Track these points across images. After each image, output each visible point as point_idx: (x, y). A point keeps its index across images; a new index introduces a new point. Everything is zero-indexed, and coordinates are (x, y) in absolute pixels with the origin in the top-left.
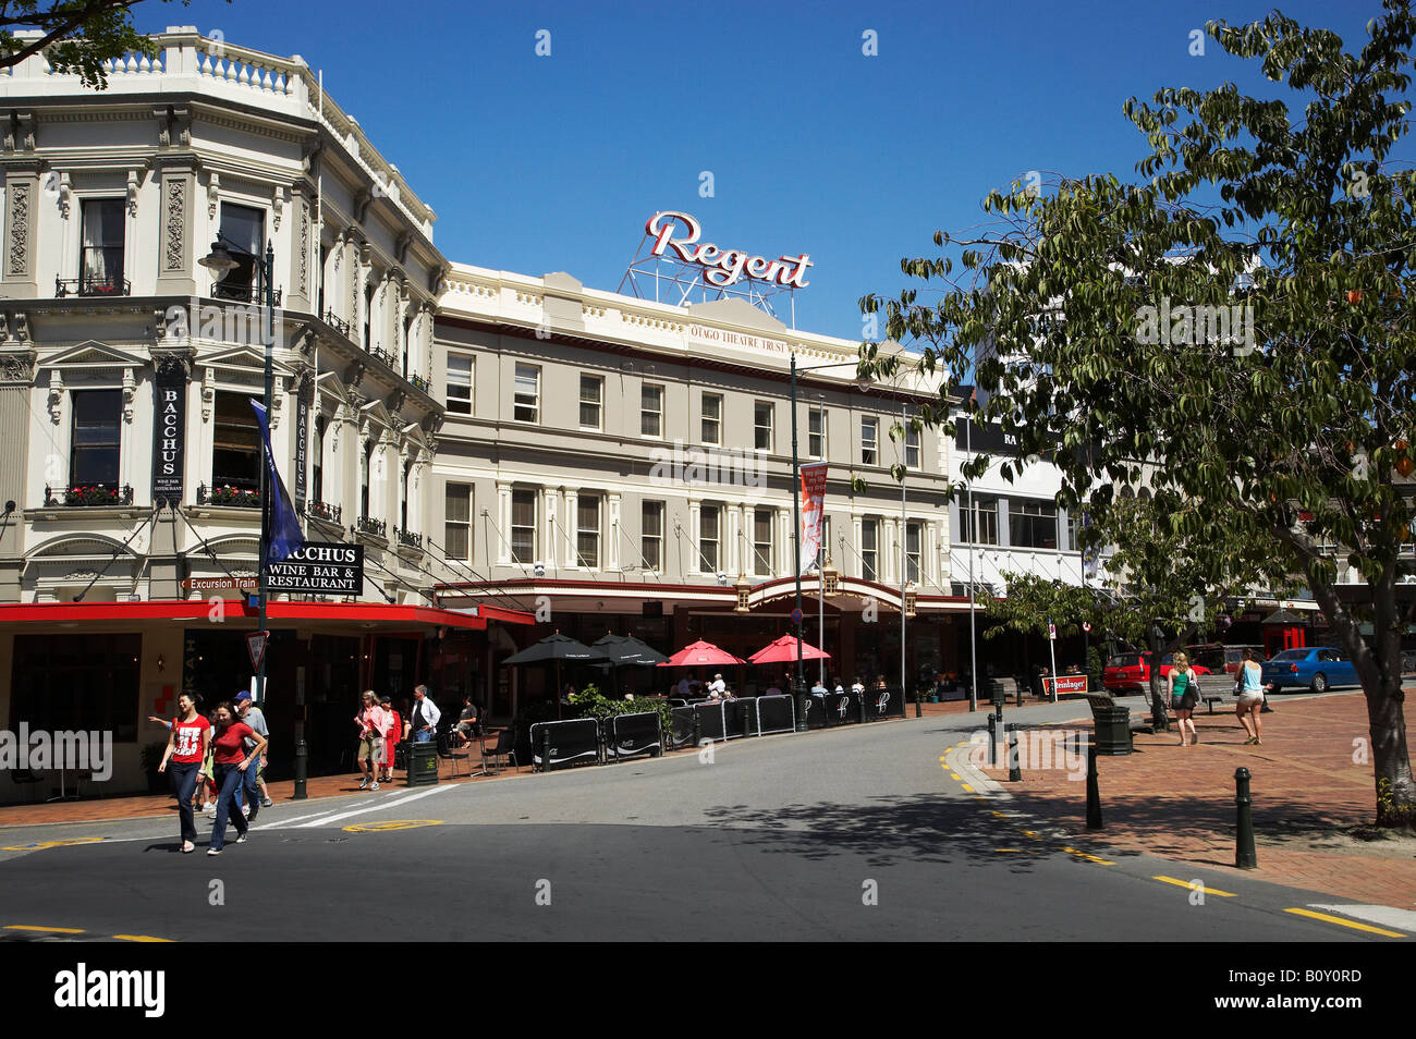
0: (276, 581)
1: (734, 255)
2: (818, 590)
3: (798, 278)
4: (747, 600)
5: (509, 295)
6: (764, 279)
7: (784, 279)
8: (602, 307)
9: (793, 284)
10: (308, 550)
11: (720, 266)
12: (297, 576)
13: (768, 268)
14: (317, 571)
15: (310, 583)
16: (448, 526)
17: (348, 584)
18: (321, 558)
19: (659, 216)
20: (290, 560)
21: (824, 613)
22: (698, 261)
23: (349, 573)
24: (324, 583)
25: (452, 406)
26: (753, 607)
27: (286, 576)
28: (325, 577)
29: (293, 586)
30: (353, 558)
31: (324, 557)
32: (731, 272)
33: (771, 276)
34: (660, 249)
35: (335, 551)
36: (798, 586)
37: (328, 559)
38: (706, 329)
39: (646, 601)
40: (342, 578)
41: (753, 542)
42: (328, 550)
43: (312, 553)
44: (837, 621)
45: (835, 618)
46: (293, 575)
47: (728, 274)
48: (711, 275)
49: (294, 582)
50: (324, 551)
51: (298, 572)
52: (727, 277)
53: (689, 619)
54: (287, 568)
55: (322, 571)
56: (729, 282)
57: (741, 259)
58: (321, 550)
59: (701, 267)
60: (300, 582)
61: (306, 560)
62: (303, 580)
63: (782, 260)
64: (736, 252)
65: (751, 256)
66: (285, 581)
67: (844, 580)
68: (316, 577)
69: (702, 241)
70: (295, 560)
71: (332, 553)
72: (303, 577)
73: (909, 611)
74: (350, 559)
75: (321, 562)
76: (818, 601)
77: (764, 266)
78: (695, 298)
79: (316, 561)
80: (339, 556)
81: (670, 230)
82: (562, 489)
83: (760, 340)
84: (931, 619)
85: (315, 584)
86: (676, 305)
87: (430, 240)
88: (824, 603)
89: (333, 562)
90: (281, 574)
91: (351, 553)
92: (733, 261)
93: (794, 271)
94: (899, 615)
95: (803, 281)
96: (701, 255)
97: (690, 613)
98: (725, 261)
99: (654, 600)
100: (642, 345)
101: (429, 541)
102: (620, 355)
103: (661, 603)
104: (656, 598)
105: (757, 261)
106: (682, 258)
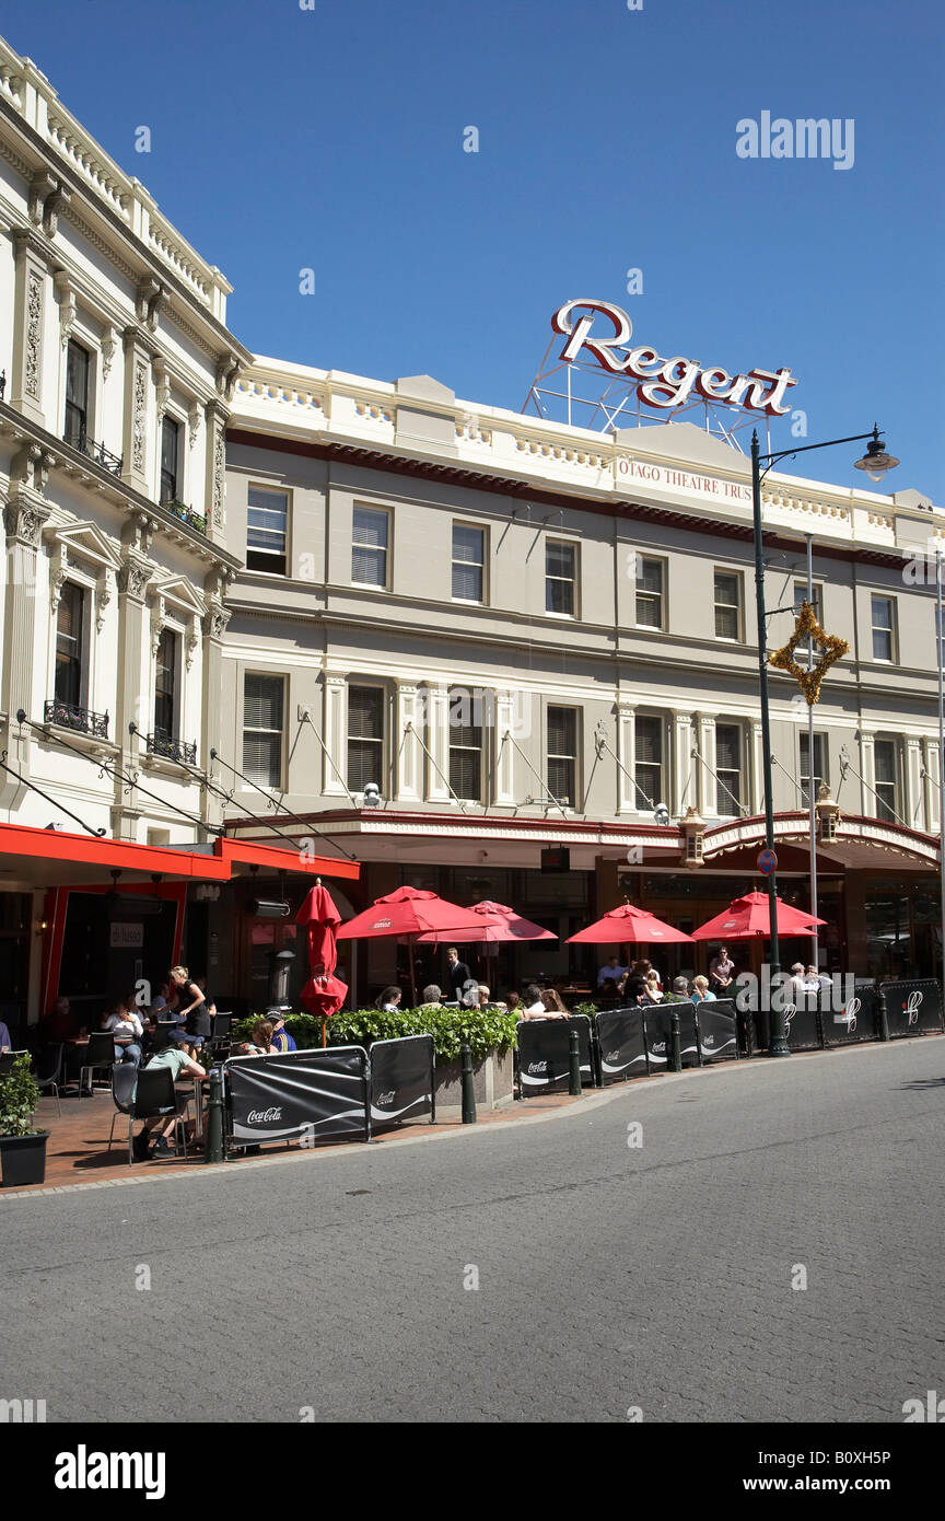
1: (682, 365)
2: (807, 834)
3: (775, 400)
4: (700, 847)
5: (342, 407)
6: (727, 400)
7: (755, 400)
8: (487, 430)
9: (769, 409)
11: (661, 378)
13: (733, 384)
16: (247, 735)
19: (571, 305)
21: (819, 870)
22: (629, 371)
25: (255, 561)
26: (709, 857)
32: (678, 388)
33: (736, 394)
34: (572, 352)
36: (769, 829)
38: (642, 465)
39: (546, 847)
41: (714, 770)
44: (841, 883)
45: (838, 878)
47: (673, 390)
48: (647, 390)
52: (672, 395)
53: (620, 876)
56: (674, 402)
57: (691, 371)
59: (635, 380)
63: (752, 375)
64: (686, 362)
65: (706, 368)
67: (847, 819)
69: (632, 344)
76: (807, 853)
77: (724, 383)
78: (626, 421)
81: (585, 326)
82: (422, 685)
83: (720, 484)
86: (600, 431)
87: (223, 322)
88: (819, 856)
92: (682, 374)
93: (769, 392)
95: (783, 404)
96: (634, 361)
97: (621, 868)
98: (668, 370)
99: (557, 846)
100: (543, 480)
101: (213, 755)
102: (514, 496)
103: (568, 850)
104: (561, 843)
105: (715, 374)
106: (605, 365)
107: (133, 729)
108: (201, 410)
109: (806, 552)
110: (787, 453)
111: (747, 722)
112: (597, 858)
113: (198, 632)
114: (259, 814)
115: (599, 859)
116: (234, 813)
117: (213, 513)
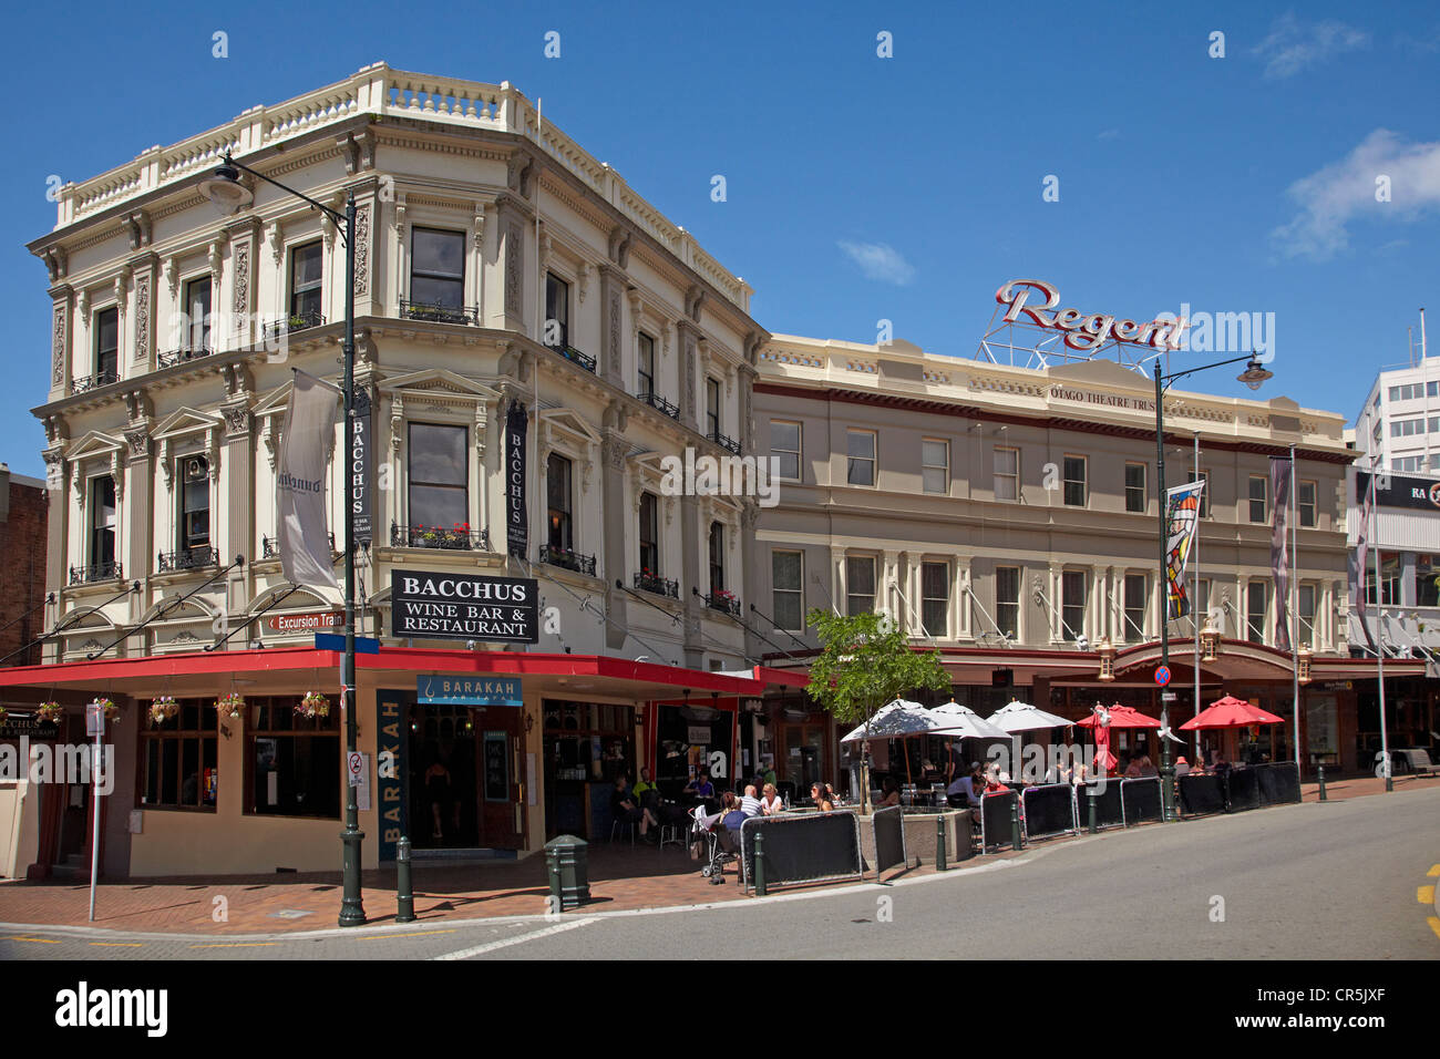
0: (416, 624)
1: (1099, 319)
2: (1194, 655)
4: (1111, 667)
6: (1135, 341)
8: (948, 373)
10: (460, 584)
11: (1083, 329)
12: (445, 617)
13: (1141, 329)
14: (472, 611)
15: (463, 627)
16: (776, 594)
17: (517, 629)
18: (477, 595)
19: (1012, 284)
20: (434, 598)
21: (1201, 681)
22: (1057, 326)
23: (517, 615)
24: (483, 627)
26: (1119, 674)
27: (430, 618)
28: (484, 619)
29: (440, 630)
30: (523, 597)
31: (482, 594)
32: (1096, 335)
33: (1143, 338)
34: (1012, 316)
35: (497, 587)
36: (1165, 652)
37: (487, 596)
38: (1069, 391)
39: (996, 669)
40: (509, 620)
41: (1123, 608)
42: (487, 586)
43: (464, 589)
46: (439, 617)
47: (1093, 337)
48: (1073, 338)
49: (441, 625)
50: (482, 587)
51: (446, 612)
52: (1092, 340)
53: (1051, 690)
54: (431, 608)
55: (479, 612)
57: (1107, 323)
58: (477, 585)
59: (1063, 332)
60: (450, 626)
61: (456, 597)
62: (453, 622)
64: (1103, 316)
65: (1119, 320)
66: (428, 624)
67: (1227, 643)
68: (471, 619)
70: (441, 597)
71: (492, 590)
72: (453, 620)
73: (1303, 675)
74: (519, 597)
75: (477, 600)
76: (1193, 669)
77: (1133, 330)
79: (472, 599)
80: (503, 593)
81: (1023, 297)
82: (902, 554)
83: (1131, 400)
84: (1327, 685)
85: (471, 627)
86: (1035, 369)
88: (1201, 671)
89: (494, 600)
90: (422, 614)
91: (519, 589)
92: (1099, 325)
94: (1290, 683)
96: (1063, 318)
97: (1052, 684)
98: (1088, 323)
99: (1004, 668)
100: (992, 405)
101: (753, 608)
102: (969, 417)
103: (1012, 671)
104: (1006, 666)
105: (1127, 324)
106: (1039, 322)
107: (695, 591)
108: (734, 372)
109: (1193, 445)
110: (1183, 373)
111: (1149, 572)
112: (1034, 676)
113: (738, 523)
114: (785, 650)
115: (1035, 677)
116: (770, 650)
117: (746, 441)
